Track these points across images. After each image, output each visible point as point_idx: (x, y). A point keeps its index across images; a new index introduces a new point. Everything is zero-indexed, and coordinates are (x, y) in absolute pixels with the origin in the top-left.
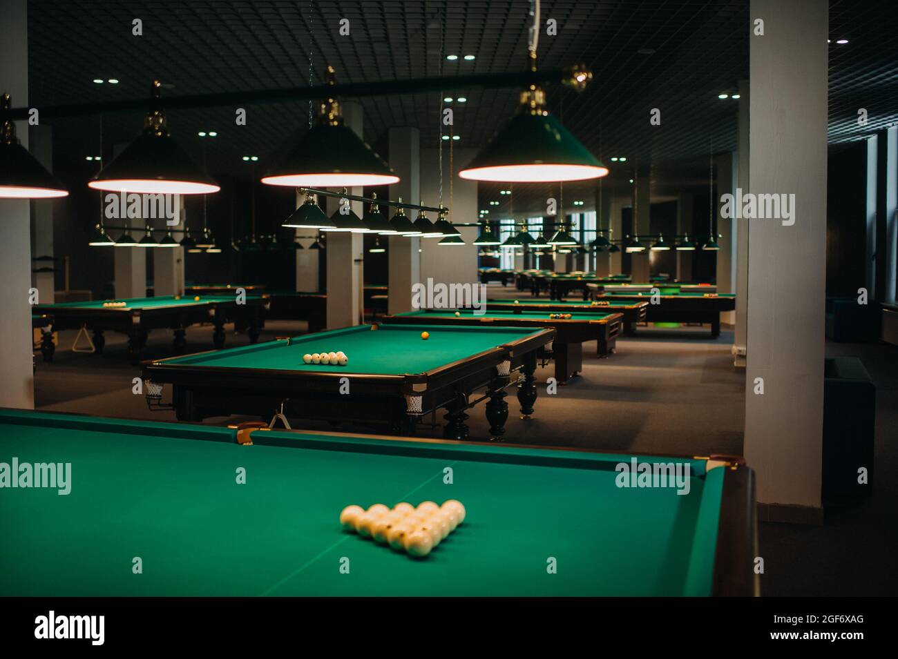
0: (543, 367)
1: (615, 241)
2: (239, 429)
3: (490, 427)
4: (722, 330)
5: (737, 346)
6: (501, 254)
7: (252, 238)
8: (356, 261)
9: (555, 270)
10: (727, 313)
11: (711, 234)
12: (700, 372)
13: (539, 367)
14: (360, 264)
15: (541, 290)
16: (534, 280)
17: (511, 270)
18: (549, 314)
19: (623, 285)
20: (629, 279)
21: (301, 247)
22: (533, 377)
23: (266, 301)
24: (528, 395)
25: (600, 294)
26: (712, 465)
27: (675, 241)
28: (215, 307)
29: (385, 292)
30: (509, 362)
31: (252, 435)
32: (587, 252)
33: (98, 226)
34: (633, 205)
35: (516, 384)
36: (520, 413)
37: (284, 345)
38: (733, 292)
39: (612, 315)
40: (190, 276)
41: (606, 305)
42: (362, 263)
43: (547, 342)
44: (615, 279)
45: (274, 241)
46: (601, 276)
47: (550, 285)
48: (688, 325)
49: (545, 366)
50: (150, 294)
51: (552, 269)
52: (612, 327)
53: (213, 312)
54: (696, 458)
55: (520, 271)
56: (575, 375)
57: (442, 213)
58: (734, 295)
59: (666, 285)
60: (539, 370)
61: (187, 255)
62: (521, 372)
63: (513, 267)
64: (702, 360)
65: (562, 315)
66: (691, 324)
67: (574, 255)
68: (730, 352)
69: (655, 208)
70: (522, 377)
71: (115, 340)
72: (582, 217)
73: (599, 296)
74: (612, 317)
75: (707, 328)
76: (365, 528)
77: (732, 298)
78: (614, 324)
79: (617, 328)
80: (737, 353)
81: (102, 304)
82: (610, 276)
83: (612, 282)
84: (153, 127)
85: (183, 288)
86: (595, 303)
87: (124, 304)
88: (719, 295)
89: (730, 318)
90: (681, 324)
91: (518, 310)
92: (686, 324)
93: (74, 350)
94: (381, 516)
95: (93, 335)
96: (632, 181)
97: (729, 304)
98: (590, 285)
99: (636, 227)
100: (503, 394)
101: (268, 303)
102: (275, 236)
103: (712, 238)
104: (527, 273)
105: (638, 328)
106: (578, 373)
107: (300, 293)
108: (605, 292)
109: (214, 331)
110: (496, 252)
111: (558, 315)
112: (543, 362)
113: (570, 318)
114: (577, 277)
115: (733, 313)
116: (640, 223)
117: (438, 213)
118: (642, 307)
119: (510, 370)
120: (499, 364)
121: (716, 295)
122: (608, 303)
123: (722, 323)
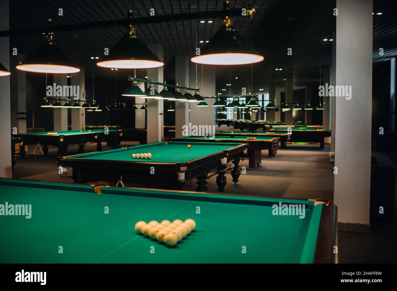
0: (243, 161)
1: (277, 106)
2: (95, 186)
3: (218, 188)
4: (325, 146)
5: (331, 152)
6: (227, 113)
7: (115, 104)
8: (160, 114)
9: (251, 120)
10: (328, 138)
11: (320, 103)
12: (315, 164)
13: (241, 161)
14: (162, 115)
15: (244, 128)
16: (241, 124)
17: (231, 119)
18: (246, 138)
19: (281, 126)
20: (284, 123)
21: (137, 109)
22: (238, 165)
23: (120, 132)
24: (236, 174)
25: (271, 129)
26: (317, 203)
27: (304, 106)
28: (97, 134)
29: (174, 129)
30: (227, 158)
31: (101, 189)
32: (265, 111)
33: (45, 98)
34: (285, 90)
35: (230, 169)
36: (233, 182)
37: (124, 150)
38: (330, 129)
39: (275, 138)
40: (88, 122)
41: (273, 134)
42: (163, 115)
43: (244, 149)
44: (277, 123)
45: (125, 106)
46: (271, 122)
47: (248, 126)
48: (310, 144)
49: (244, 160)
50: (70, 129)
51: (250, 119)
52: (275, 144)
53: (96, 137)
54: (309, 200)
55: (236, 120)
56: (258, 165)
57: (197, 91)
58: (330, 130)
59: (300, 126)
60: (241, 162)
61: (86, 112)
62: (233, 163)
63: (232, 119)
64: (315, 159)
65: (252, 138)
66: (311, 143)
67: (260, 113)
68: (328, 155)
69: (295, 92)
70: (233, 165)
71: (53, 150)
72: (263, 96)
73: (270, 130)
74: (275, 139)
75: (318, 145)
76: (146, 232)
77: (330, 131)
78: (276, 142)
79: (277, 144)
80: (332, 156)
81: (47, 133)
82: (275, 122)
83: (276, 124)
84: (48, 40)
85: (84, 127)
86: (268, 133)
87: (57, 133)
88: (324, 130)
89: (328, 140)
90: (307, 143)
91: (232, 136)
92: (309, 143)
93: (34, 153)
94: (154, 226)
95: (43, 147)
96: (285, 80)
97: (328, 134)
98: (266, 126)
99: (286, 99)
100: (224, 173)
101: (121, 133)
102: (125, 103)
103: (321, 104)
104: (239, 121)
105: (287, 145)
106: (260, 164)
107: (137, 129)
108: (273, 129)
109: (97, 146)
110: (225, 112)
111: (250, 138)
112: (243, 158)
113: (256, 139)
114: (260, 123)
115: (330, 138)
116: (289, 98)
117: (195, 91)
118: (289, 135)
119: (227, 162)
120: (222, 159)
121: (323, 130)
122: (273, 133)
123: (325, 143)
